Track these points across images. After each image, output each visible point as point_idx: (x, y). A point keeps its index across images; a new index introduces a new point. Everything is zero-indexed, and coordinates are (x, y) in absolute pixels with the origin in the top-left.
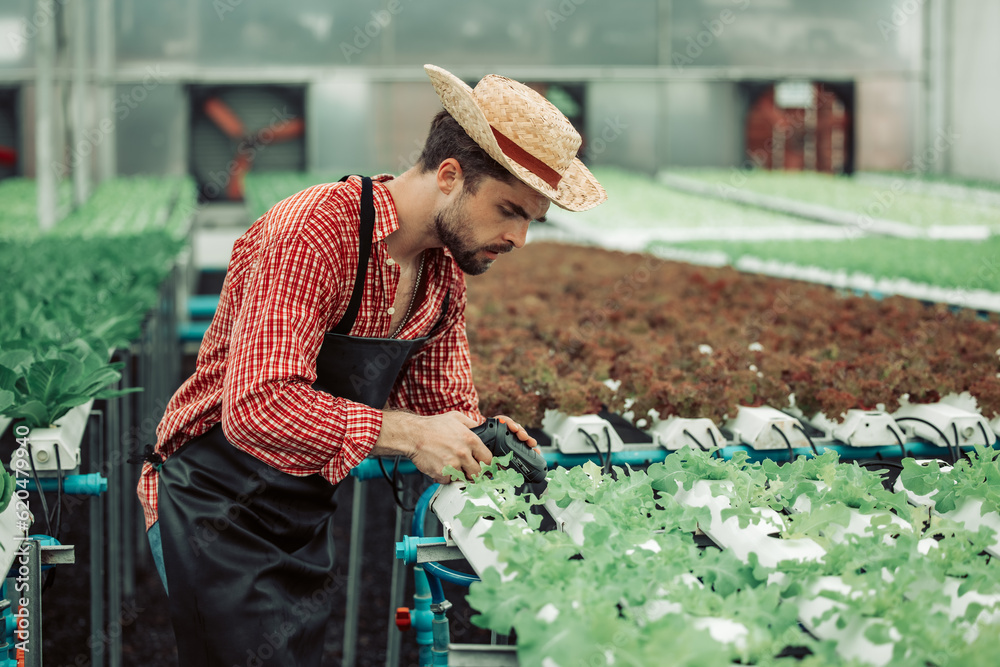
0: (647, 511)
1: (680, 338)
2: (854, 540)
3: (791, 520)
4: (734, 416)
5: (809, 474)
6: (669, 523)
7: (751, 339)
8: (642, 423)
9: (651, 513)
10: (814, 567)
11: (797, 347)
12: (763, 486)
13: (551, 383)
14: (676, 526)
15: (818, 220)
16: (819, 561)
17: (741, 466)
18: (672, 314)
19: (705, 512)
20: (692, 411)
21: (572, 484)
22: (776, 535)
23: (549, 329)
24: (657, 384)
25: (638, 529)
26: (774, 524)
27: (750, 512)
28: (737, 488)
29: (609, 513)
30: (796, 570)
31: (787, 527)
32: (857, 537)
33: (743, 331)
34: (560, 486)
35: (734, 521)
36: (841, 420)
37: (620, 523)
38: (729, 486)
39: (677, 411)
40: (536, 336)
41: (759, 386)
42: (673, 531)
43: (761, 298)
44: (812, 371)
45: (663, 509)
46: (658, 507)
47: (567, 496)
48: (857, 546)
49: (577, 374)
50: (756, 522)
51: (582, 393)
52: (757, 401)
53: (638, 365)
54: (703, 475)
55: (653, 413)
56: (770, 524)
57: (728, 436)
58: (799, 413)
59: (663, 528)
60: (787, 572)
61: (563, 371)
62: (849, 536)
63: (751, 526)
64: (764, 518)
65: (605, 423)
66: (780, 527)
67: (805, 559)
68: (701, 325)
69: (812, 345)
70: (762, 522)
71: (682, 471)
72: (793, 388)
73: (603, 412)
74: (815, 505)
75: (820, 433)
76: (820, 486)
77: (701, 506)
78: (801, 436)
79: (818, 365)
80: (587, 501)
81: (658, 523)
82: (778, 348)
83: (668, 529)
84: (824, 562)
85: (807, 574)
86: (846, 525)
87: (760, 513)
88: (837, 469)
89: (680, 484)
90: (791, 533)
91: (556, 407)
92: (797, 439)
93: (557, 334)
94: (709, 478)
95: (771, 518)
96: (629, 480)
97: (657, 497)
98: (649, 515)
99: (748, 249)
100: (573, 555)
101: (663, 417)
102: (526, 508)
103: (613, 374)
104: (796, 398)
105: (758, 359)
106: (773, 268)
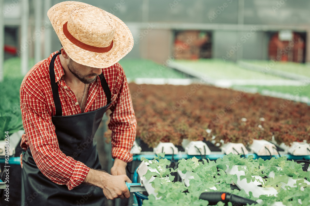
0: (214, 175)
1: (235, 115)
2: (289, 189)
3: (266, 180)
4: (252, 143)
5: (275, 164)
6: (221, 180)
7: (261, 117)
8: (218, 145)
9: (215, 176)
10: (274, 198)
11: (277, 120)
12: (257, 167)
13: (186, 130)
14: (224, 181)
15: (292, 79)
16: (275, 196)
17: (251, 160)
18: (234, 108)
19: (235, 176)
20: (236, 141)
21: (187, 165)
22: (261, 186)
23: (189, 111)
24: (224, 131)
25: (210, 182)
26: (260, 182)
27: (251, 177)
28: (248, 168)
29: (200, 176)
30: (266, 199)
31: (264, 183)
32: (290, 187)
33: (258, 113)
34: (183, 166)
35: (245, 180)
36: (290, 146)
37: (203, 180)
38: (245, 167)
39: (230, 140)
40: (184, 113)
41: (261, 133)
42: (223, 183)
43: (267, 103)
44: (280, 128)
45: (220, 175)
46: (218, 174)
47: (185, 169)
48: (290, 191)
49: (196, 127)
50: (253, 181)
51: (196, 133)
52: (260, 138)
53: (219, 124)
54: (236, 163)
55: (222, 141)
56: (258, 182)
57: (249, 150)
58: (275, 143)
59: (219, 182)
60: (263, 200)
61: (191, 126)
62: (286, 187)
63: (251, 182)
64: (256, 179)
65: (204, 144)
66: (262, 183)
67: (270, 195)
68: (244, 111)
69: (282, 119)
70: (256, 181)
71: (229, 162)
72: (274, 134)
73: (204, 140)
74: (276, 175)
75: (283, 150)
76: (278, 169)
77: (234, 174)
78: (275, 151)
79: (283, 126)
80: (193, 172)
81: (218, 180)
82: (270, 120)
83: (221, 182)
84: (277, 196)
85: (270, 200)
86: (287, 183)
87: (255, 177)
88: (286, 163)
89: (227, 166)
90: (266, 185)
91: (187, 138)
92: (274, 152)
93: (191, 113)
94: (239, 164)
95: (259, 180)
96: (208, 164)
97: (218, 171)
98: (214, 177)
99: (265, 88)
100: (184, 191)
101: (225, 143)
102: (169, 173)
103: (209, 127)
104: (275, 137)
105: (262, 123)
106: (274, 94)
